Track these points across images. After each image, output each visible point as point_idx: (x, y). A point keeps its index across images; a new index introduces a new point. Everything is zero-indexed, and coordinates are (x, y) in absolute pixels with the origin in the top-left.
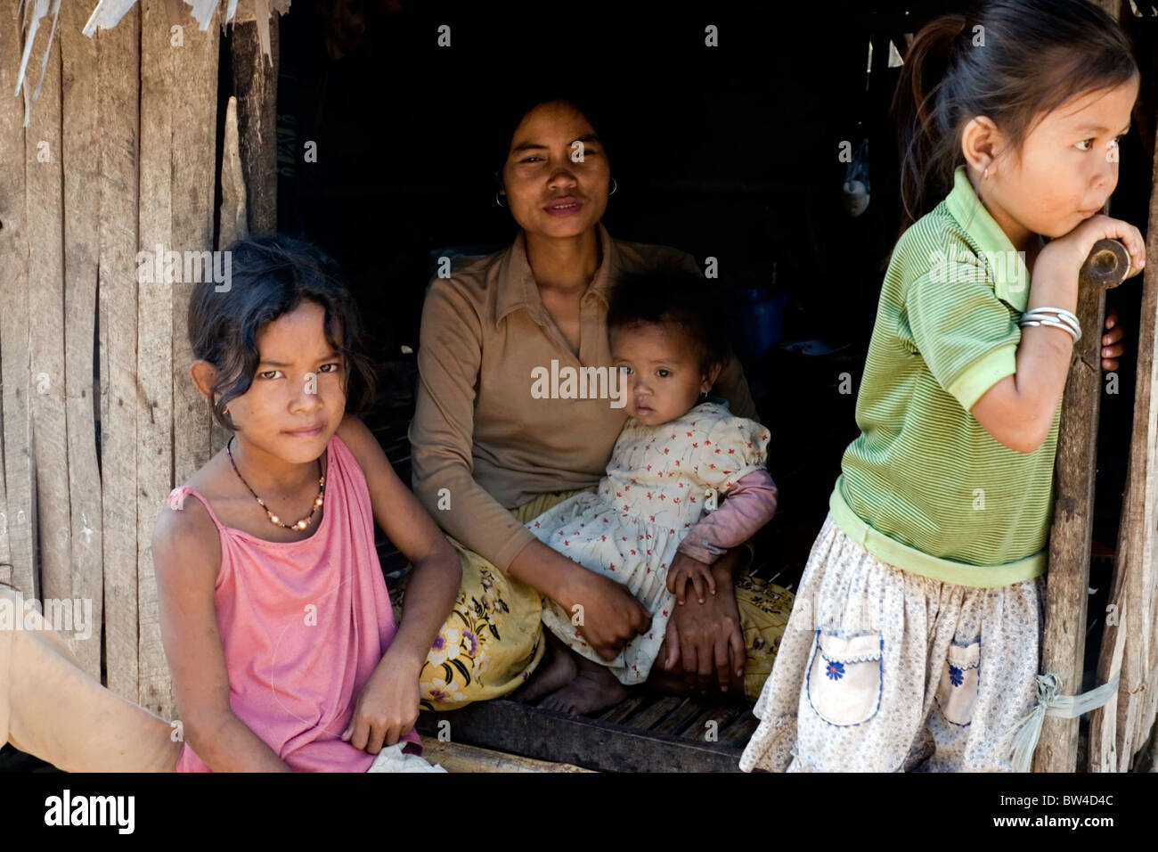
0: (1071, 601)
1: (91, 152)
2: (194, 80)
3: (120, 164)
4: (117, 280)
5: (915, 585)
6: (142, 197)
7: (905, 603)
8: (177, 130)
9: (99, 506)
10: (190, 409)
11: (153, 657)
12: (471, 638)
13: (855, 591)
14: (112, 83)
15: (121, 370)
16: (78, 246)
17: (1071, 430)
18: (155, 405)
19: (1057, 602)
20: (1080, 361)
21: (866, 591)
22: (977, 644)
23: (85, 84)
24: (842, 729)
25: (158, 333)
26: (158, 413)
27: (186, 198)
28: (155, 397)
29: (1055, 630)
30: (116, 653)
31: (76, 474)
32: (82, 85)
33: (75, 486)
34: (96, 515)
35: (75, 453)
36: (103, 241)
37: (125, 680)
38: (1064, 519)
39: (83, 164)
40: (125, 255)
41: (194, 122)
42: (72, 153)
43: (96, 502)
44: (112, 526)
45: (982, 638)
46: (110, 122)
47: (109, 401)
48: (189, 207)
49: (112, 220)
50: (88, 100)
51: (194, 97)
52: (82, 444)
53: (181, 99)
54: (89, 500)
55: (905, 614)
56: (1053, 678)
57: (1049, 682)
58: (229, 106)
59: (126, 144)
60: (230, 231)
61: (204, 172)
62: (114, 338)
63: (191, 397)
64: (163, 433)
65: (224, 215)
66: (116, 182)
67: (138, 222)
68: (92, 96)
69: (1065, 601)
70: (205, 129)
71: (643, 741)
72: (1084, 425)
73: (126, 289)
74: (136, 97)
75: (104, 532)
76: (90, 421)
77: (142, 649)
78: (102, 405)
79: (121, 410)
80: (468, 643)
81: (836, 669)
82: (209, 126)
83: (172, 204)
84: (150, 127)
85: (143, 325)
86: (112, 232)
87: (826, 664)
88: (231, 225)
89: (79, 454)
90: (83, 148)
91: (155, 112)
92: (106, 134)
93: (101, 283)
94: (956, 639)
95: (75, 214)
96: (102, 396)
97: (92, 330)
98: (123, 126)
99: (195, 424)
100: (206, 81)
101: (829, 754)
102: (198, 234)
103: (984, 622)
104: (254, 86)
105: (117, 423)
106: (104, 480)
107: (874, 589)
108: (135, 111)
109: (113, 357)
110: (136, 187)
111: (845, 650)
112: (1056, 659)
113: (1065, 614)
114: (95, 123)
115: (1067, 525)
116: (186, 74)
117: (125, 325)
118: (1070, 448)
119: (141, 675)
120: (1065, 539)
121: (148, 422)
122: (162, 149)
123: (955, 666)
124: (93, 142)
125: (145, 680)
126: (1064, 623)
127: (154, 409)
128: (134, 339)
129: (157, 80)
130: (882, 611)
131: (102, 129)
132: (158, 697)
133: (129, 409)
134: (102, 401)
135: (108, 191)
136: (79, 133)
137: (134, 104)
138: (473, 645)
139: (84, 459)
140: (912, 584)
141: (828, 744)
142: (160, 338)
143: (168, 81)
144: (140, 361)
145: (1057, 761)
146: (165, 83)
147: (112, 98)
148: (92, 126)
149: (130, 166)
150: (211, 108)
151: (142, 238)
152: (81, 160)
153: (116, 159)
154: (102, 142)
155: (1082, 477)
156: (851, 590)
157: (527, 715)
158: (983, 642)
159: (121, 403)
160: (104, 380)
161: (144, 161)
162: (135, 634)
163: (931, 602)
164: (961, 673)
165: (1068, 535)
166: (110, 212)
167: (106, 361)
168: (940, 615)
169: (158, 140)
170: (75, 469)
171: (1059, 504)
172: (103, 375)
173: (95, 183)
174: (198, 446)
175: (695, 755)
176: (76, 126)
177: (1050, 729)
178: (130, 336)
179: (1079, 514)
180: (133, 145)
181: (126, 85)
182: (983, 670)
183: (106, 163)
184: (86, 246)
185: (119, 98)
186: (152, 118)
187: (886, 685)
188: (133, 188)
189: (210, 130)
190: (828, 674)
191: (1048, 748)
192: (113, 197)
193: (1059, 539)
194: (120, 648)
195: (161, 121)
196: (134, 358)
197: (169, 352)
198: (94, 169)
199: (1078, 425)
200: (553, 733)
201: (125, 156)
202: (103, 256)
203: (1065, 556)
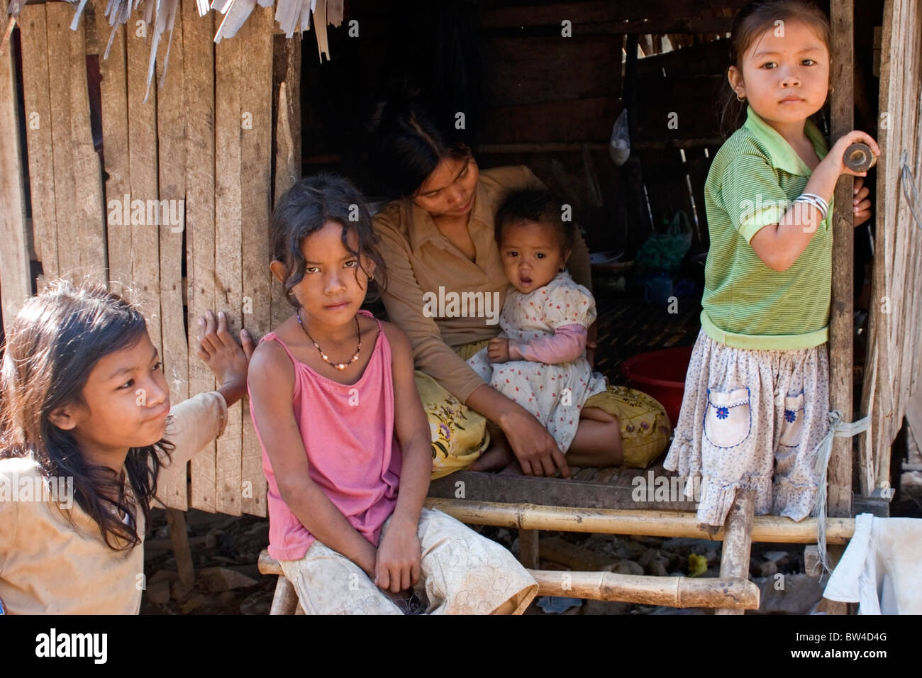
0: (845, 365)
1: (179, 123)
2: (256, 73)
3: (201, 130)
4: (199, 208)
5: (765, 357)
6: (218, 152)
7: (760, 368)
8: (244, 106)
9: (186, 363)
10: (255, 291)
11: (227, 464)
12: (445, 429)
13: (732, 363)
14: (195, 77)
15: (203, 268)
16: (170, 187)
17: (839, 261)
18: (229, 290)
19: (836, 367)
20: (842, 219)
21: (737, 362)
22: (802, 395)
23: (174, 78)
24: (729, 449)
25: (230, 242)
26: (231, 296)
27: (252, 150)
28: (229, 285)
29: (837, 384)
30: (198, 465)
31: (168, 343)
32: (172, 79)
33: (168, 352)
34: (184, 370)
35: (168, 329)
36: (189, 182)
37: (206, 482)
38: (838, 316)
39: (173, 133)
40: (205, 191)
41: (257, 100)
42: (165, 125)
43: (184, 361)
44: (196, 376)
45: (805, 390)
46: (194, 103)
47: (193, 291)
48: (254, 156)
49: (196, 168)
50: (176, 89)
51: (257, 83)
52: (173, 322)
53: (247, 85)
54: (178, 360)
55: (760, 375)
56: (837, 413)
57: (835, 416)
58: (281, 88)
59: (206, 117)
60: (283, 170)
61: (265, 133)
62: (197, 247)
63: (256, 283)
64: (235, 309)
65: (279, 160)
66: (199, 142)
67: (215, 168)
68: (179, 85)
69: (842, 365)
70: (265, 104)
71: (571, 486)
72: (847, 258)
73: (207, 214)
74: (213, 85)
75: (190, 381)
76: (180, 306)
77: (219, 460)
78: (188, 294)
79: (203, 297)
80: (444, 431)
81: (723, 412)
82: (268, 102)
83: (241, 155)
84: (223, 105)
85: (219, 238)
86: (196, 176)
87: (716, 410)
88: (284, 167)
89: (170, 329)
90: (173, 121)
91: (227, 95)
92: (191, 111)
93: (188, 211)
94: (789, 393)
95: (167, 166)
96: (188, 288)
97: (181, 244)
98: (204, 105)
99: (259, 301)
100: (265, 72)
101: (722, 466)
102: (261, 174)
103: (805, 380)
104: (288, 76)
105: (200, 305)
106: (190, 344)
107: (742, 360)
108: (212, 94)
109: (197, 261)
110: (213, 145)
111: (728, 400)
112: (838, 401)
113: (842, 373)
114: (182, 104)
115: (840, 319)
116: (250, 69)
117: (206, 238)
118: (840, 273)
119: (218, 478)
120: (839, 328)
121: (223, 303)
122: (232, 119)
123: (790, 410)
124: (180, 117)
125: (221, 481)
126: (842, 379)
127: (228, 293)
128: (213, 247)
129: (228, 73)
130: (747, 373)
131: (187, 108)
132: (231, 492)
133: (209, 295)
134: (188, 291)
135: (192, 148)
136: (170, 111)
137: (211, 90)
138: (448, 433)
139: (174, 332)
140: (762, 356)
141: (720, 460)
142: (232, 245)
143: (237, 73)
144: (217, 262)
145: (843, 464)
146: (234, 75)
147: (195, 87)
148: (179, 106)
149: (209, 131)
150: (268, 90)
151: (218, 179)
152: (172, 130)
153: (199, 127)
154: (188, 116)
155: (847, 288)
156: (729, 363)
157: (490, 478)
158: (805, 392)
159: (203, 291)
160: (190, 276)
161: (219, 128)
162: (214, 450)
163: (774, 368)
164: (794, 414)
165: (841, 324)
166: (194, 163)
167: (192, 263)
168: (780, 378)
169: (230, 114)
170: (167, 340)
171: (835, 306)
172: (190, 273)
173: (182, 144)
174: (261, 316)
175: (607, 491)
176: (168, 106)
177: (838, 445)
178: (210, 245)
179: (847, 312)
180: (211, 117)
181: (206, 77)
182: (806, 409)
183: (190, 131)
184: (176, 186)
185: (200, 87)
186: (224, 98)
187: (753, 418)
188: (211, 146)
189: (267, 105)
190: (717, 416)
191: (837, 456)
192: (196, 152)
193: (835, 328)
194: (202, 460)
195: (231, 100)
196: (212, 260)
197: (239, 254)
198: (181, 134)
199: (844, 258)
200: (509, 488)
201: (205, 125)
202: (189, 192)
203: (840, 338)
